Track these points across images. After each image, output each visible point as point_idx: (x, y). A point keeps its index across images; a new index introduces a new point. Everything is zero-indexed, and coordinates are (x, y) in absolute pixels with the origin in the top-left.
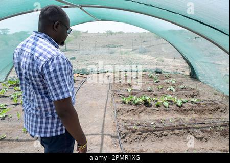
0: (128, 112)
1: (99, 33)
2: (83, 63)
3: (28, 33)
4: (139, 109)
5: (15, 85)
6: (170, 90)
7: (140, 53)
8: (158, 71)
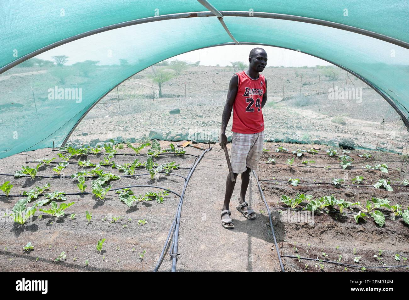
0: (297, 229)
1: (218, 66)
2: (194, 121)
3: (97, 65)
4: (320, 225)
5: (79, 156)
6: (382, 187)
7: (298, 105)
8: (346, 144)
